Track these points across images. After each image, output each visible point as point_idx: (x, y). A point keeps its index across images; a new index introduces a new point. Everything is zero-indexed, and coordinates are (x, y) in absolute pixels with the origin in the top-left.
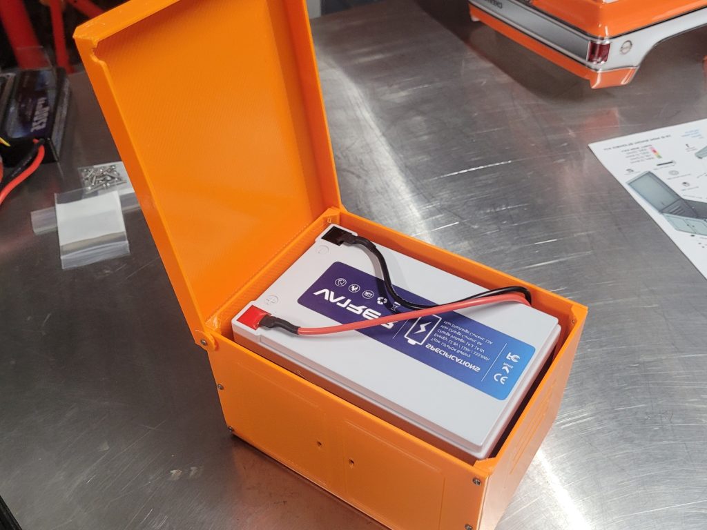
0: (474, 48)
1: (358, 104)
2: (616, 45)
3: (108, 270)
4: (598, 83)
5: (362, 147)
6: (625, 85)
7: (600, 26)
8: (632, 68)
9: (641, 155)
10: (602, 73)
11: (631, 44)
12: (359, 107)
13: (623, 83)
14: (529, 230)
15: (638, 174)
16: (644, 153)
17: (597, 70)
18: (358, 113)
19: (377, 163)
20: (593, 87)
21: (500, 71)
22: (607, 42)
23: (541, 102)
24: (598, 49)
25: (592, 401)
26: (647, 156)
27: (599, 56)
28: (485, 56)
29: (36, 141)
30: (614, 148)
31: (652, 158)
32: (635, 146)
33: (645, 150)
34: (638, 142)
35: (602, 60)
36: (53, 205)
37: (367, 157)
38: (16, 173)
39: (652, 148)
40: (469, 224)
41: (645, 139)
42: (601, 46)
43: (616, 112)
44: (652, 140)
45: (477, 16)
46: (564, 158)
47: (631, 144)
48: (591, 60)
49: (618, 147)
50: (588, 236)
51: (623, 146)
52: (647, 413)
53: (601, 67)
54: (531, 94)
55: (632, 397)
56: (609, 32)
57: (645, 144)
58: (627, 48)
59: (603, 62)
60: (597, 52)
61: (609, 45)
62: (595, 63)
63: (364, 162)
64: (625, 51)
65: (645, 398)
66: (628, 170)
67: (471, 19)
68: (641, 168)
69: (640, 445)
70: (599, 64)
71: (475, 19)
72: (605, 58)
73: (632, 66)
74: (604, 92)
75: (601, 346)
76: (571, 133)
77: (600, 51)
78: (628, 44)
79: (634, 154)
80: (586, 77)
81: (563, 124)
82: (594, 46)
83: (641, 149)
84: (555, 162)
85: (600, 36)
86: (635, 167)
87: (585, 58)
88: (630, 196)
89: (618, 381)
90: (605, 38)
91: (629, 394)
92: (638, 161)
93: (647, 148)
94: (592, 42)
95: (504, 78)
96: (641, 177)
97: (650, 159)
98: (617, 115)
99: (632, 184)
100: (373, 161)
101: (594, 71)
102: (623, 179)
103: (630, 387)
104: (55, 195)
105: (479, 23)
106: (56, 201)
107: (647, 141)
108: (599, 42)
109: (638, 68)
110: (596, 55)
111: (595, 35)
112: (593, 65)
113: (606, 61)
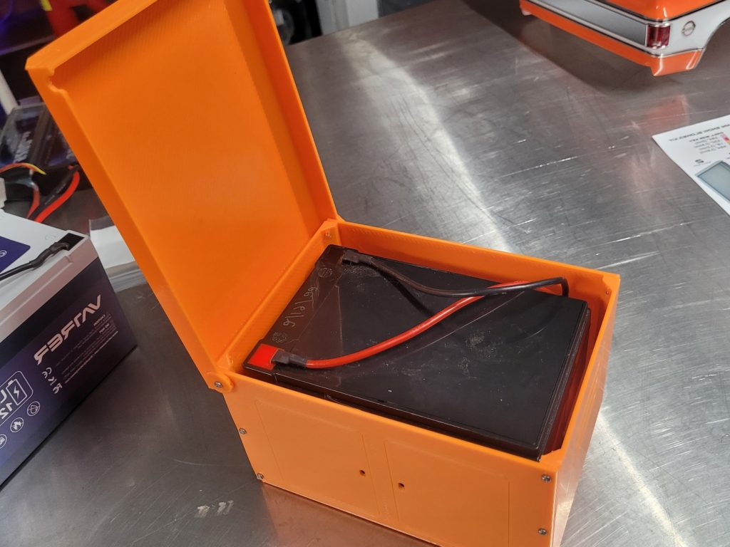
0: (526, 43)
1: (401, 110)
2: (677, 27)
3: (140, 295)
4: (660, 70)
5: (406, 155)
6: (690, 71)
7: (657, 7)
8: (696, 51)
9: (712, 144)
10: (664, 59)
11: (694, 25)
12: (403, 113)
13: (687, 68)
14: (587, 232)
15: (709, 164)
16: (715, 142)
17: (657, 55)
18: (402, 118)
19: (421, 169)
20: (655, 75)
21: (554, 65)
22: (667, 24)
23: (599, 94)
24: (657, 33)
25: (661, 419)
26: (719, 144)
27: (659, 40)
28: (538, 50)
29: (71, 167)
30: (681, 138)
31: (725, 147)
32: (704, 135)
33: (716, 138)
34: (708, 130)
35: (662, 44)
36: (89, 232)
37: (411, 164)
38: (49, 200)
39: (722, 136)
40: (521, 229)
41: (715, 127)
42: (661, 29)
43: (683, 100)
44: (723, 127)
45: (528, 10)
46: (626, 152)
47: (700, 133)
48: (650, 45)
49: (685, 137)
50: (653, 235)
51: (691, 135)
52: (723, 430)
53: (661, 52)
54: (587, 86)
55: (707, 412)
56: (667, 14)
57: (716, 131)
58: (690, 29)
59: (664, 47)
60: (656, 36)
61: (669, 27)
62: (655, 48)
63: (408, 169)
64: (687, 33)
65: (721, 413)
66: (697, 161)
67: (522, 14)
68: (712, 158)
69: (717, 466)
70: (659, 49)
71: (526, 13)
72: (665, 42)
73: (697, 49)
74: (667, 79)
75: (670, 356)
76: (635, 126)
77: (659, 35)
78: (691, 25)
79: (704, 143)
80: (647, 64)
81: (623, 116)
82: (652, 30)
83: (711, 138)
84: (615, 157)
85: (658, 19)
86: (705, 157)
87: (643, 44)
88: (700, 189)
89: (690, 393)
90: (665, 20)
91: (703, 409)
92: (709, 151)
93: (718, 136)
94: (650, 26)
95: (557, 71)
96: (712, 168)
97: (722, 147)
98: (685, 103)
99: (702, 176)
100: (418, 168)
101: (654, 56)
102: (692, 171)
103: (704, 401)
104: (90, 221)
105: (531, 18)
106: (90, 228)
107: (718, 128)
108: (657, 25)
109: (704, 50)
110: (656, 40)
111: (653, 18)
112: (653, 50)
113: (667, 45)
